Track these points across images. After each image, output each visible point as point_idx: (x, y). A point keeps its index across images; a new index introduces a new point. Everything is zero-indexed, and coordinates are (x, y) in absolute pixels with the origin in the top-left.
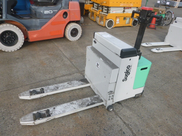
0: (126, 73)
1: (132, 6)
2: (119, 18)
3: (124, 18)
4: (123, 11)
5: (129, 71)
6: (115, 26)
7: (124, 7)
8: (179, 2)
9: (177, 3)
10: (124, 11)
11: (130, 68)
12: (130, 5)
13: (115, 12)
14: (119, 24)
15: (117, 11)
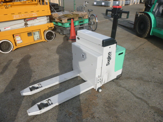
0: (108, 59)
1: (36, 16)
2: (20, 36)
3: (28, 33)
4: (23, 24)
5: (110, 56)
6: (15, 48)
7: (25, 19)
8: (113, 1)
9: (111, 2)
10: (26, 24)
11: (110, 54)
12: (32, 15)
13: (9, 28)
14: (22, 44)
15: (12, 26)
